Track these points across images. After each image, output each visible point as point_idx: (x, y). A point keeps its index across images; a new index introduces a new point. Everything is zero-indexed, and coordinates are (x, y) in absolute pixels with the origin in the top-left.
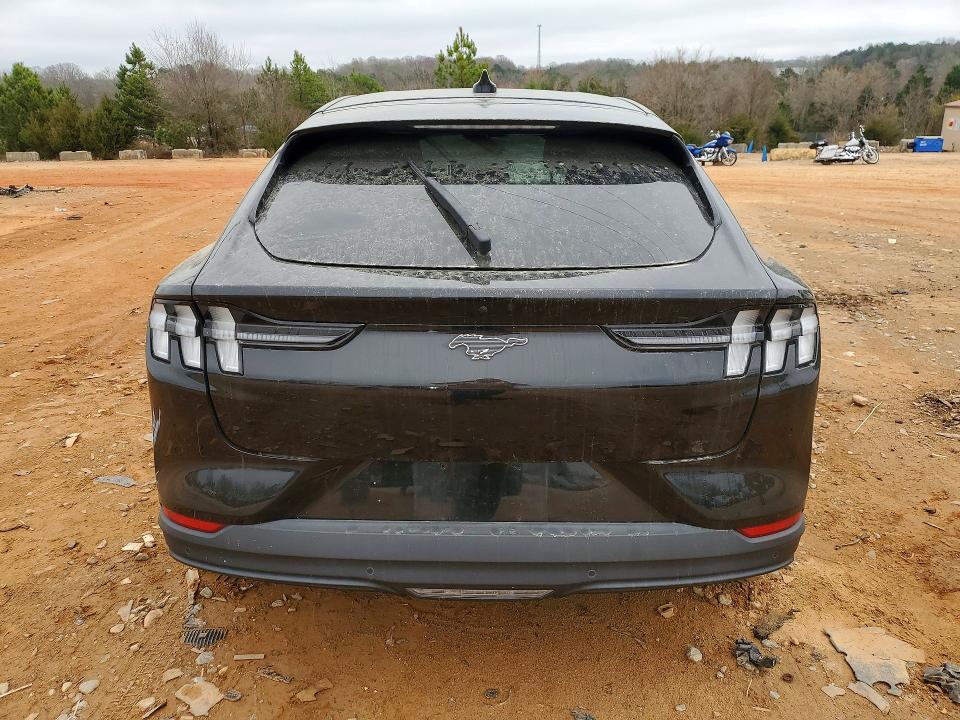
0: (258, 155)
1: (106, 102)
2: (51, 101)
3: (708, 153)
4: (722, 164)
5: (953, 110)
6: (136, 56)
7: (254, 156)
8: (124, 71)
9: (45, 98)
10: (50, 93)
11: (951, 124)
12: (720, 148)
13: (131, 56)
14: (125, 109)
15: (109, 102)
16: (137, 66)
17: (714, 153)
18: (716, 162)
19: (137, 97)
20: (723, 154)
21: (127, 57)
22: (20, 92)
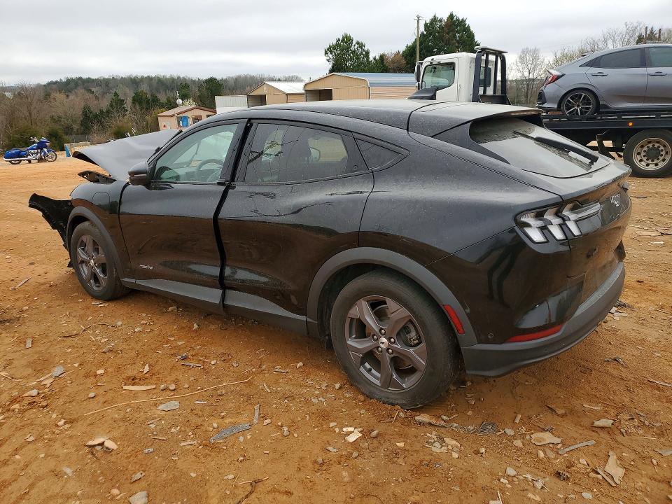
3: (32, 154)
4: (45, 160)
5: (164, 118)
11: (165, 126)
12: (42, 149)
17: (37, 153)
18: (40, 160)
20: (45, 153)
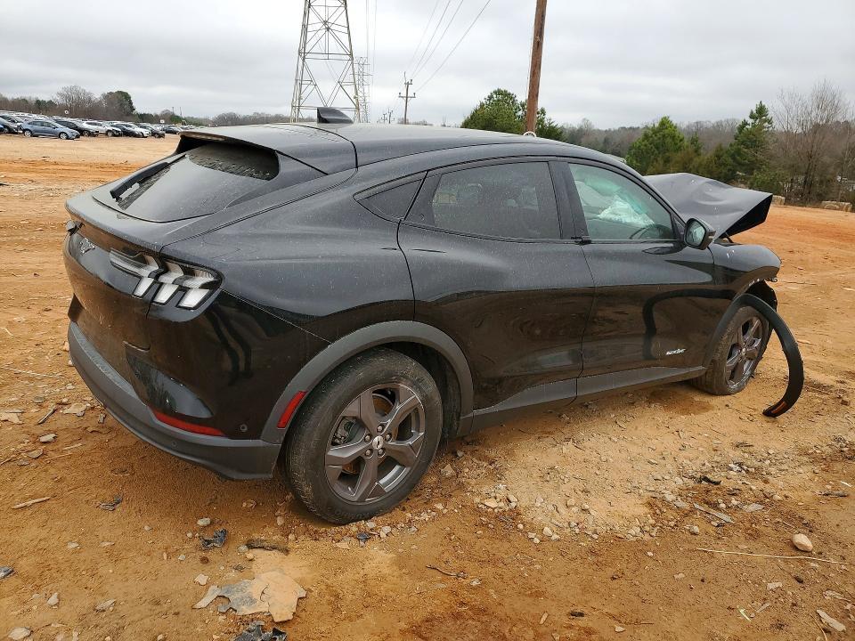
0: (841, 209)
1: (720, 148)
2: (680, 147)
6: (761, 111)
7: (835, 209)
8: (745, 123)
9: (676, 144)
10: (681, 140)
13: (755, 112)
14: (733, 157)
15: (721, 150)
16: (758, 121)
19: (747, 148)
21: (752, 112)
22: (659, 138)
